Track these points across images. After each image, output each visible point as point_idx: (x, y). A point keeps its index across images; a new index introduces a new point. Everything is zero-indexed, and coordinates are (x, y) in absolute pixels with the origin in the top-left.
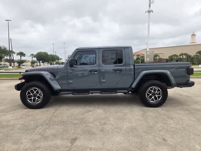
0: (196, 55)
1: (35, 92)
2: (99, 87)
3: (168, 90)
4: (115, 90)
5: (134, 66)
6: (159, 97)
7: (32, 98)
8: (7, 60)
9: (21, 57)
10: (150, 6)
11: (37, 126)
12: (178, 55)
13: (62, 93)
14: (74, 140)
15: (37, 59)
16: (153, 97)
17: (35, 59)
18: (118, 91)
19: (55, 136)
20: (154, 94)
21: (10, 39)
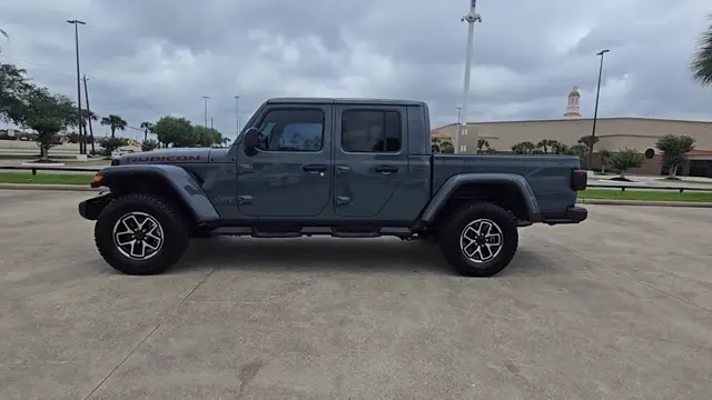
0: (577, 147)
1: (140, 226)
2: (328, 215)
3: (520, 230)
4: (374, 227)
5: (432, 159)
6: (494, 249)
7: (132, 243)
8: (73, 138)
9: (113, 131)
10: (474, 6)
11: (142, 327)
12: (535, 143)
13: (222, 230)
14: (250, 370)
15: (159, 138)
16: (479, 249)
17: (153, 137)
18: (383, 229)
19: (191, 356)
20: (481, 241)
21: (81, 77)
